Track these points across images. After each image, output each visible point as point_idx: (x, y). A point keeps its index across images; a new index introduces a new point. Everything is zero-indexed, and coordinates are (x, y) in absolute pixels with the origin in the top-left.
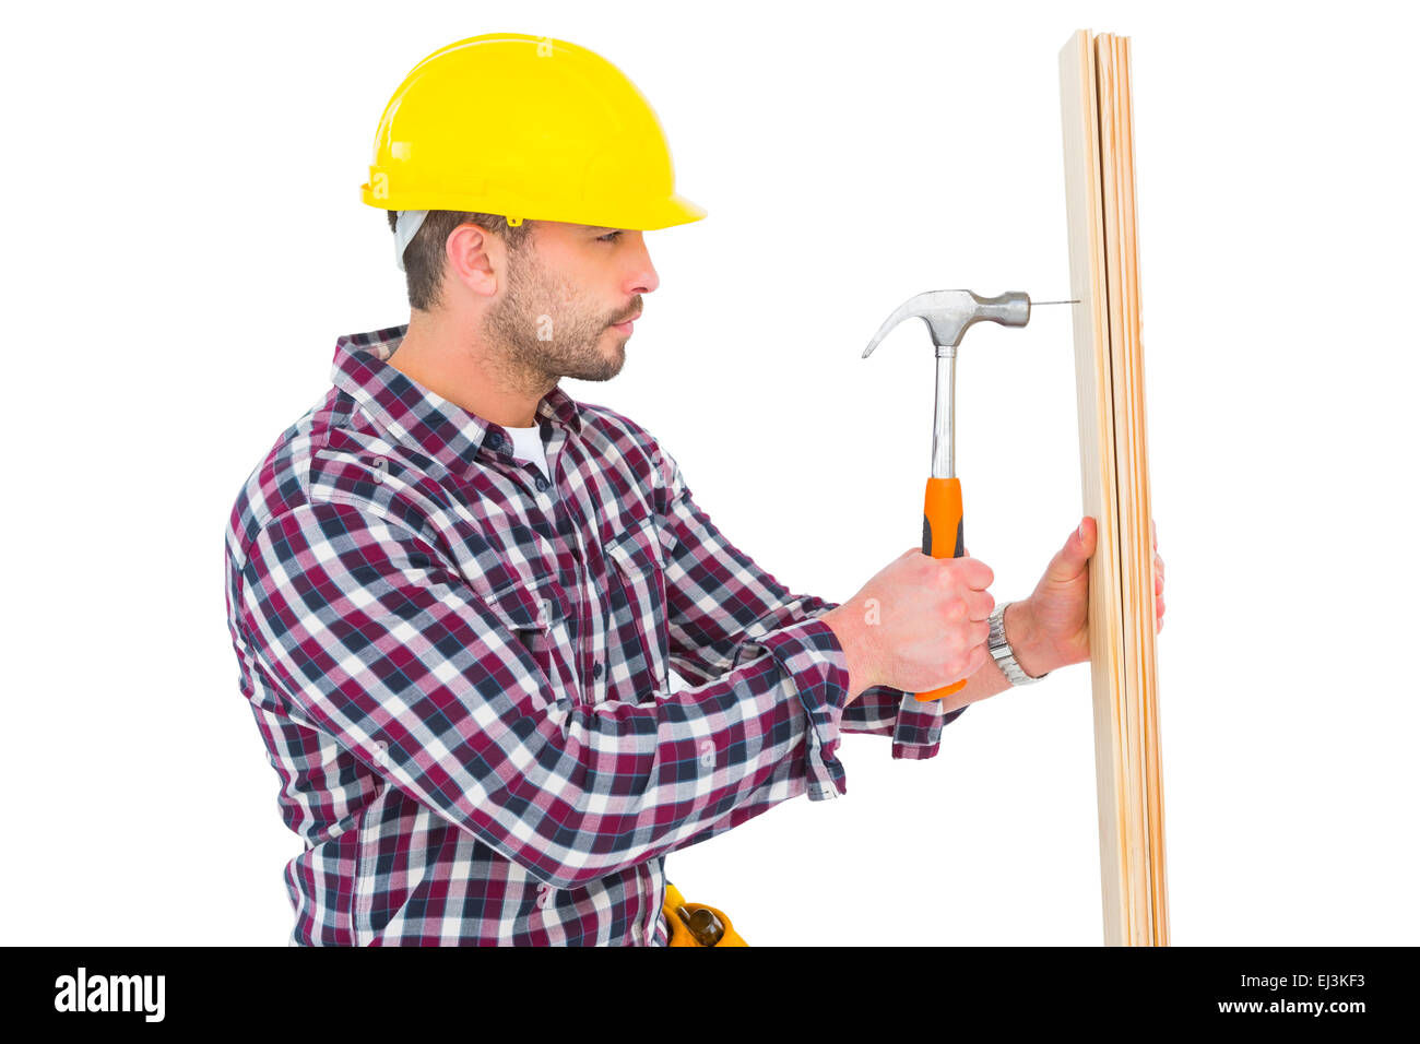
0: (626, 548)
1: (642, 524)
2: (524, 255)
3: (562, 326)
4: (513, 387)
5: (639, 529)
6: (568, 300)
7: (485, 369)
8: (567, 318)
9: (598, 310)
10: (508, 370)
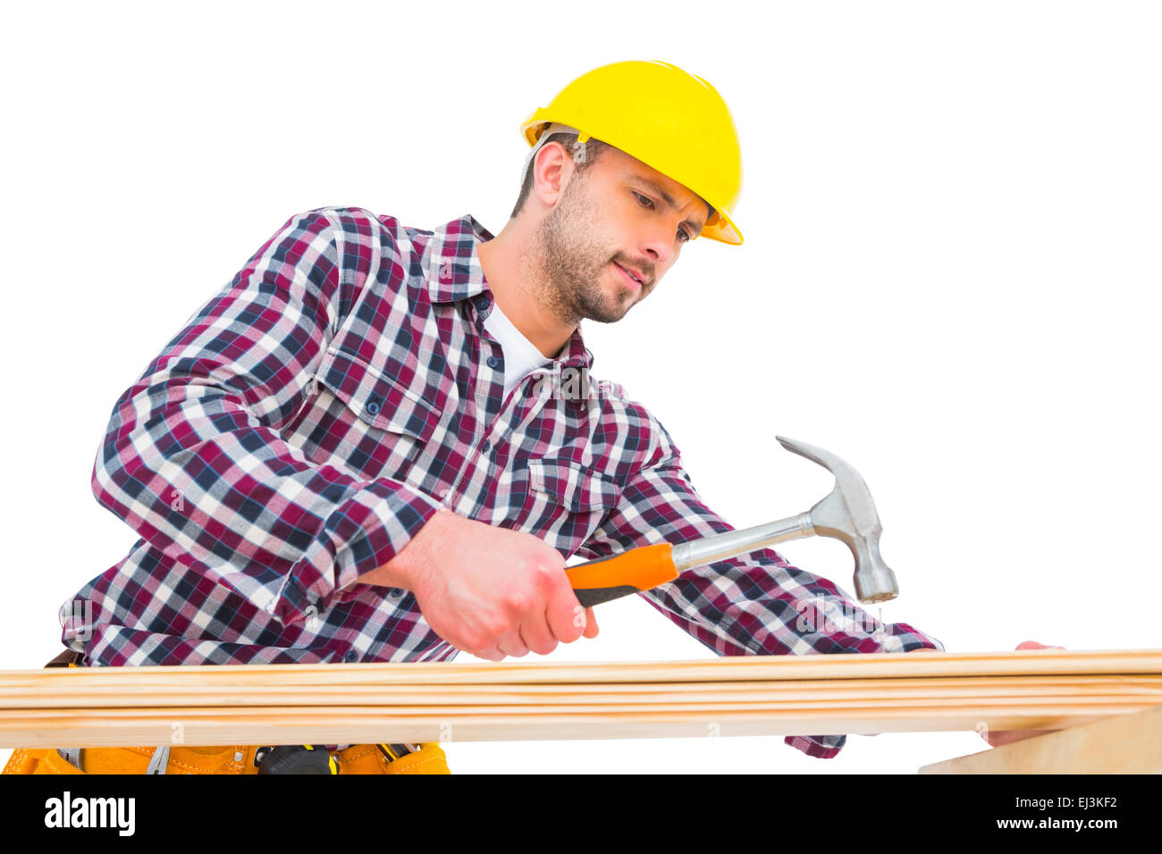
0: (545, 469)
1: (573, 464)
2: (581, 177)
3: (579, 242)
4: (534, 291)
5: (568, 466)
6: (592, 222)
7: (521, 262)
8: (585, 236)
9: (610, 244)
10: (536, 273)
